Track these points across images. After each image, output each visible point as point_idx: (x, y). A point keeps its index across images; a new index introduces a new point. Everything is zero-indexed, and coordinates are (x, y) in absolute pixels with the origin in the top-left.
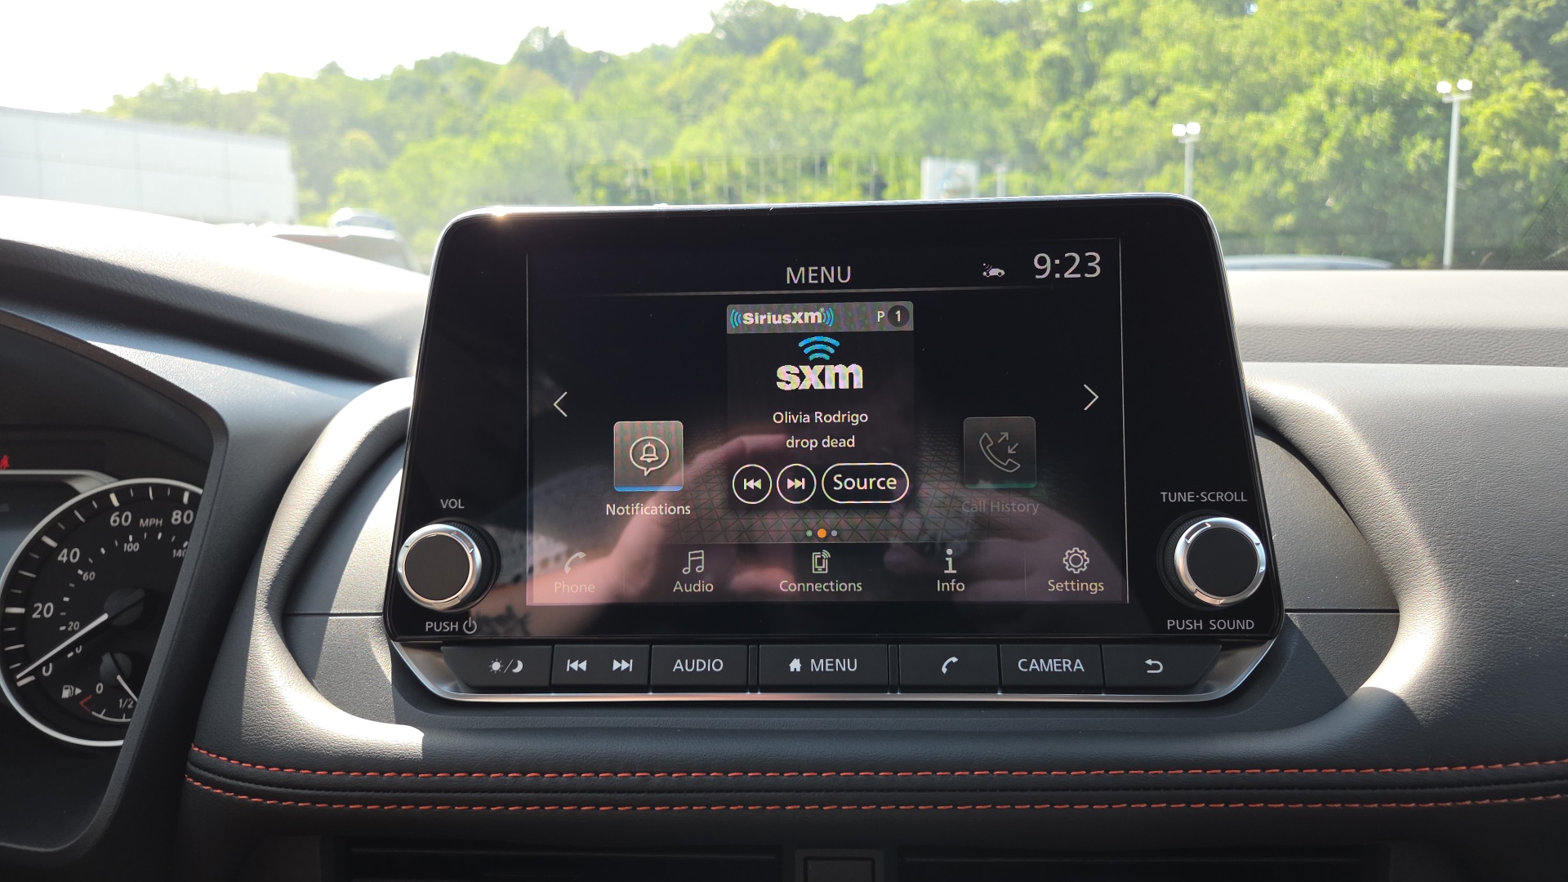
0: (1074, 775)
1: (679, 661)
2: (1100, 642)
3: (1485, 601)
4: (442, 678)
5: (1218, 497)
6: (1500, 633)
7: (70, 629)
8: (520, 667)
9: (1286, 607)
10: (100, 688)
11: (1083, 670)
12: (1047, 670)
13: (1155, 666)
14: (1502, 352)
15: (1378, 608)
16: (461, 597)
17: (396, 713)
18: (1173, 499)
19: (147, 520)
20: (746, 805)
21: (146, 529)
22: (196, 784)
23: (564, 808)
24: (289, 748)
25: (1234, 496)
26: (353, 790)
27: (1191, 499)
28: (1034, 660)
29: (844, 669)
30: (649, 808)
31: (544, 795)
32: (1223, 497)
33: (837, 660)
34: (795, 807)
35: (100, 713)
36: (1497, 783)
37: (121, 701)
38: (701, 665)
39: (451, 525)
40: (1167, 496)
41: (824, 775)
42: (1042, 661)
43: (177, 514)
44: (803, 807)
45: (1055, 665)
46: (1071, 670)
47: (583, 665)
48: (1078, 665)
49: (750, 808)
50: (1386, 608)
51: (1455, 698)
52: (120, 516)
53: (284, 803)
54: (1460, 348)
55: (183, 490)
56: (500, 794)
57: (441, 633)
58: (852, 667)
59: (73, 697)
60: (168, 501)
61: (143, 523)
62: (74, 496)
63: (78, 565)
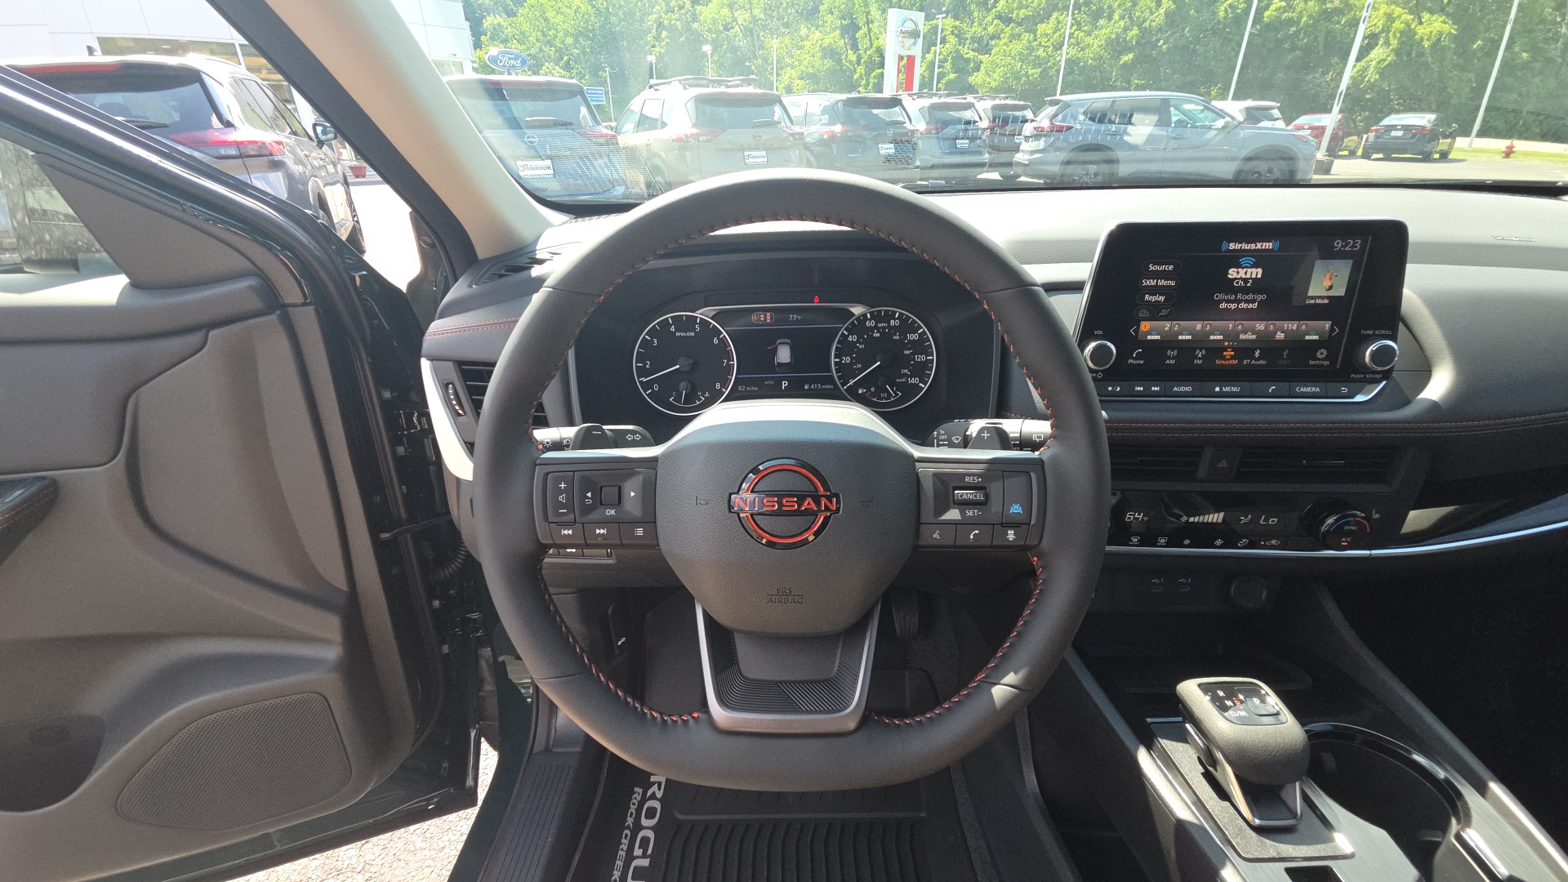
1: (1176, 387)
2: (1326, 382)
5: (1382, 332)
10: (873, 390)
11: (1319, 391)
12: (1307, 391)
13: (1344, 390)
15: (1423, 370)
16: (1109, 366)
18: (1367, 334)
19: (881, 324)
21: (881, 328)
25: (1390, 332)
27: (1378, 334)
29: (1236, 390)
32: (1384, 333)
33: (1234, 387)
35: (874, 399)
38: (1184, 388)
40: (1368, 331)
42: (1305, 388)
45: (1310, 389)
46: (1315, 391)
47: (1141, 389)
48: (1317, 389)
50: (1426, 370)
52: (871, 323)
55: (896, 312)
58: (1239, 389)
59: (863, 393)
60: (889, 316)
61: (879, 325)
62: (853, 315)
63: (856, 342)
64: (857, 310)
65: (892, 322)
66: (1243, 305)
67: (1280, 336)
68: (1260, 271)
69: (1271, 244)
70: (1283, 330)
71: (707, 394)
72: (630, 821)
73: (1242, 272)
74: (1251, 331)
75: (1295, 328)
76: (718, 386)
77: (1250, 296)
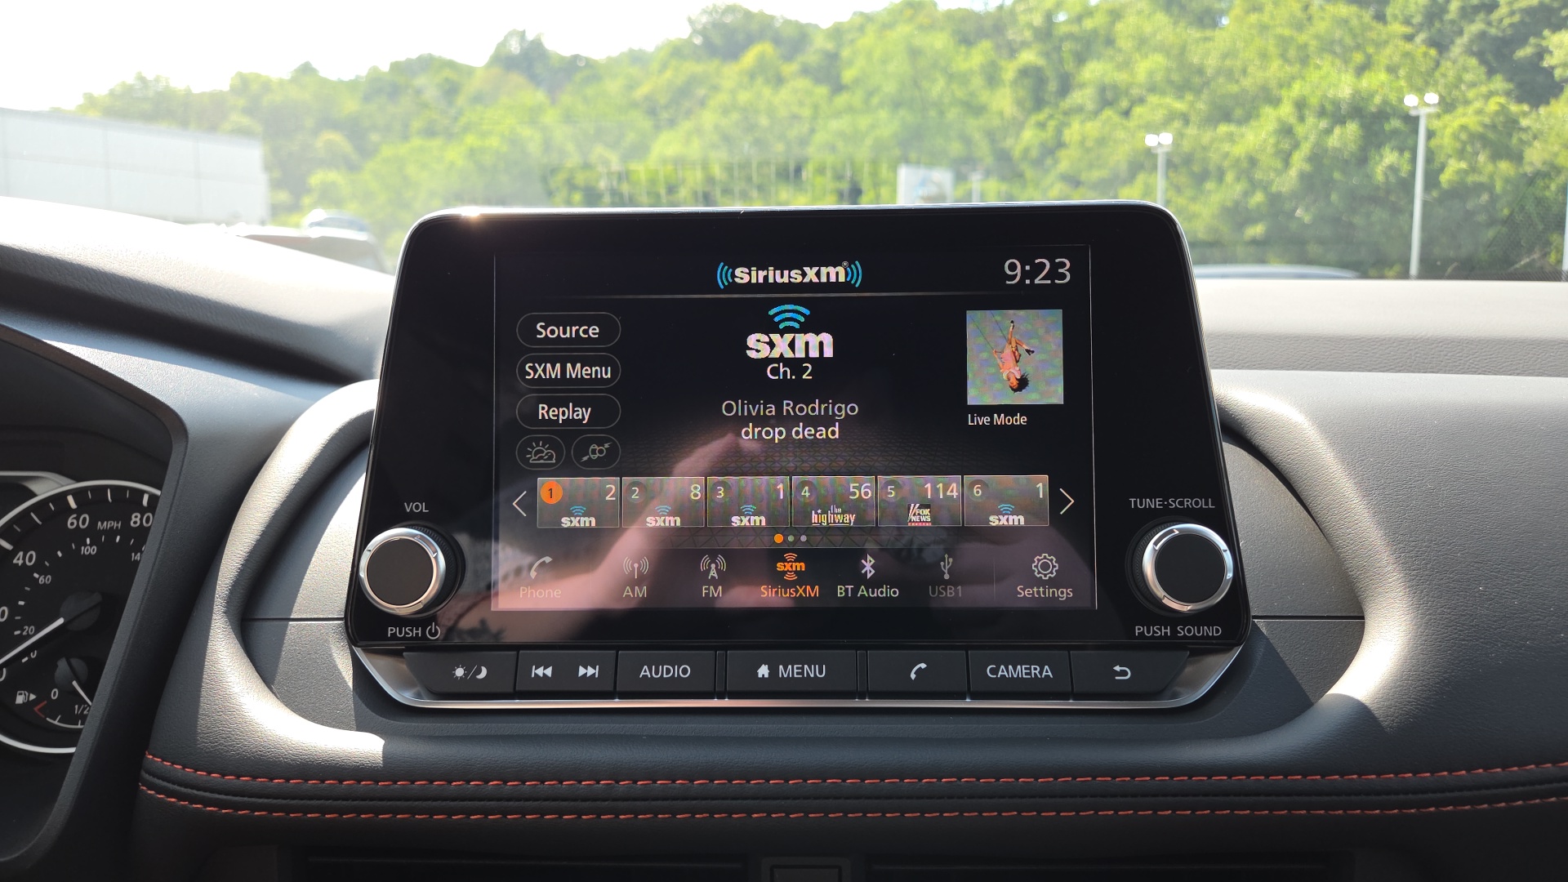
0: (1042, 782)
1: (646, 667)
2: (1069, 648)
3: (1449, 608)
4: (404, 684)
5: (1186, 503)
6: (1464, 640)
7: (25, 633)
8: (484, 673)
9: (1253, 614)
10: (55, 694)
11: (1051, 676)
12: (1015, 676)
13: (1123, 672)
14: (1467, 361)
15: (1344, 614)
16: (424, 602)
17: (356, 720)
18: (1141, 505)
19: (105, 523)
20: (712, 813)
21: (104, 532)
22: (149, 792)
23: (527, 817)
24: (245, 756)
25: (1202, 503)
26: (311, 798)
27: (1159, 505)
28: (1002, 667)
29: (812, 676)
30: (612, 816)
31: (506, 803)
32: (1191, 504)
33: (806, 666)
34: (761, 815)
35: (55, 720)
36: (1461, 789)
37: (77, 707)
38: (668, 671)
39: (415, 529)
40: (1135, 502)
41: (791, 782)
42: (1010, 667)
43: (136, 517)
44: (769, 815)
45: (1024, 671)
46: (1039, 676)
47: (549, 672)
48: (1047, 672)
49: (715, 816)
50: (1352, 615)
51: (1419, 705)
52: (77, 519)
53: (240, 812)
54: (1424, 357)
55: (143, 492)
56: (461, 803)
57: (404, 638)
58: (821, 673)
59: (28, 704)
60: (127, 503)
61: (101, 525)
62: (31, 498)
63: (34, 568)
64: (46, 486)
65: (135, 519)
66: (803, 432)
67: (920, 517)
68: (827, 338)
69: (840, 269)
70: (923, 500)
73: (781, 343)
74: (838, 502)
75: (954, 491)
77: (817, 408)
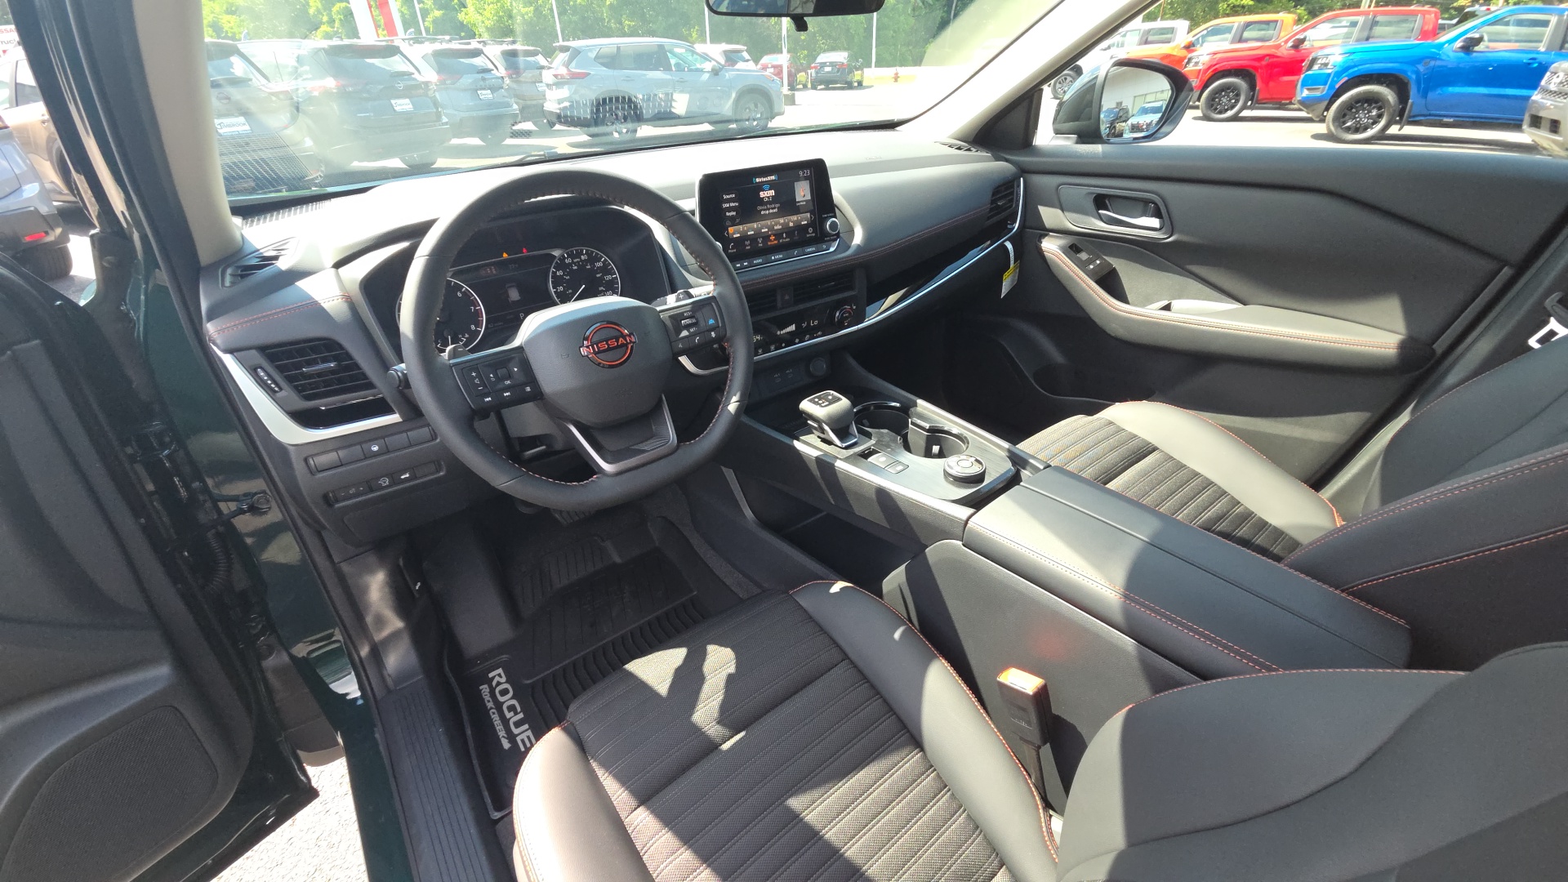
5: (831, 215)
27: (827, 215)
29: (781, 256)
33: (778, 255)
40: (823, 215)
50: (853, 230)
60: (580, 254)
61: (575, 261)
62: (555, 257)
63: (563, 275)
64: (557, 253)
65: (583, 257)
66: (771, 211)
67: (791, 224)
68: (773, 191)
69: (774, 177)
70: (792, 220)
71: (467, 336)
72: (490, 705)
73: (766, 193)
74: (779, 223)
75: (796, 219)
76: (473, 327)
77: (773, 206)
